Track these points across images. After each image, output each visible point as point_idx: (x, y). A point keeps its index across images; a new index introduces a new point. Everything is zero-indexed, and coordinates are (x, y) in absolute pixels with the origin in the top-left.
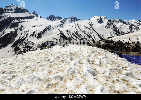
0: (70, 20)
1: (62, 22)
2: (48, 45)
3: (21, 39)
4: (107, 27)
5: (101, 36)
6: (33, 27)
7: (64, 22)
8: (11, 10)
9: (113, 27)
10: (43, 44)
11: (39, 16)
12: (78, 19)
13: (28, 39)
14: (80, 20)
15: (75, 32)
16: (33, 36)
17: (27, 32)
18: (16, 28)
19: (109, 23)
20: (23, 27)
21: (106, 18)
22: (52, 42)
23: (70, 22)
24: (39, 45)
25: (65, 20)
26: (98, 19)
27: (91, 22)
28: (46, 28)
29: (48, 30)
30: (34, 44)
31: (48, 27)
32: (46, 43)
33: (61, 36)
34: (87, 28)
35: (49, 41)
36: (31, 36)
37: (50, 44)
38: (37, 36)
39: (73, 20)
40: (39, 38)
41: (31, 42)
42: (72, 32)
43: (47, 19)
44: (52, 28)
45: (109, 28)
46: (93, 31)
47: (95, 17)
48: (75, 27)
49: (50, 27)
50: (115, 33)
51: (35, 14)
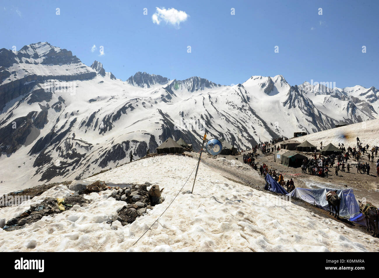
0: (190, 84)
1: (168, 89)
2: (129, 152)
3: (55, 134)
4: (288, 105)
5: (273, 129)
6: (91, 101)
7: (173, 89)
8: (36, 56)
9: (303, 104)
10: (114, 146)
11: (108, 74)
12: (211, 83)
13: (74, 135)
14: (215, 85)
15: (202, 117)
16: (88, 125)
17: (72, 114)
18: (44, 103)
19: (293, 93)
20: (64, 101)
21: (284, 82)
22: (139, 142)
23: (189, 90)
24: (103, 150)
25: (176, 85)
26: (265, 84)
27: (246, 92)
28: (126, 106)
29: (131, 110)
30: (90, 146)
31: (129, 104)
32: (122, 145)
33: (165, 126)
34: (234, 108)
35: (132, 141)
36: (84, 125)
37: (134, 148)
38: (99, 126)
39: (197, 85)
40: (104, 133)
41: (84, 142)
42: (195, 117)
43: (130, 83)
44: (141, 106)
45: (295, 107)
46: (252, 114)
47: (254, 79)
48: (204, 105)
49: (137, 101)
50: (309, 121)
51: (97, 69)
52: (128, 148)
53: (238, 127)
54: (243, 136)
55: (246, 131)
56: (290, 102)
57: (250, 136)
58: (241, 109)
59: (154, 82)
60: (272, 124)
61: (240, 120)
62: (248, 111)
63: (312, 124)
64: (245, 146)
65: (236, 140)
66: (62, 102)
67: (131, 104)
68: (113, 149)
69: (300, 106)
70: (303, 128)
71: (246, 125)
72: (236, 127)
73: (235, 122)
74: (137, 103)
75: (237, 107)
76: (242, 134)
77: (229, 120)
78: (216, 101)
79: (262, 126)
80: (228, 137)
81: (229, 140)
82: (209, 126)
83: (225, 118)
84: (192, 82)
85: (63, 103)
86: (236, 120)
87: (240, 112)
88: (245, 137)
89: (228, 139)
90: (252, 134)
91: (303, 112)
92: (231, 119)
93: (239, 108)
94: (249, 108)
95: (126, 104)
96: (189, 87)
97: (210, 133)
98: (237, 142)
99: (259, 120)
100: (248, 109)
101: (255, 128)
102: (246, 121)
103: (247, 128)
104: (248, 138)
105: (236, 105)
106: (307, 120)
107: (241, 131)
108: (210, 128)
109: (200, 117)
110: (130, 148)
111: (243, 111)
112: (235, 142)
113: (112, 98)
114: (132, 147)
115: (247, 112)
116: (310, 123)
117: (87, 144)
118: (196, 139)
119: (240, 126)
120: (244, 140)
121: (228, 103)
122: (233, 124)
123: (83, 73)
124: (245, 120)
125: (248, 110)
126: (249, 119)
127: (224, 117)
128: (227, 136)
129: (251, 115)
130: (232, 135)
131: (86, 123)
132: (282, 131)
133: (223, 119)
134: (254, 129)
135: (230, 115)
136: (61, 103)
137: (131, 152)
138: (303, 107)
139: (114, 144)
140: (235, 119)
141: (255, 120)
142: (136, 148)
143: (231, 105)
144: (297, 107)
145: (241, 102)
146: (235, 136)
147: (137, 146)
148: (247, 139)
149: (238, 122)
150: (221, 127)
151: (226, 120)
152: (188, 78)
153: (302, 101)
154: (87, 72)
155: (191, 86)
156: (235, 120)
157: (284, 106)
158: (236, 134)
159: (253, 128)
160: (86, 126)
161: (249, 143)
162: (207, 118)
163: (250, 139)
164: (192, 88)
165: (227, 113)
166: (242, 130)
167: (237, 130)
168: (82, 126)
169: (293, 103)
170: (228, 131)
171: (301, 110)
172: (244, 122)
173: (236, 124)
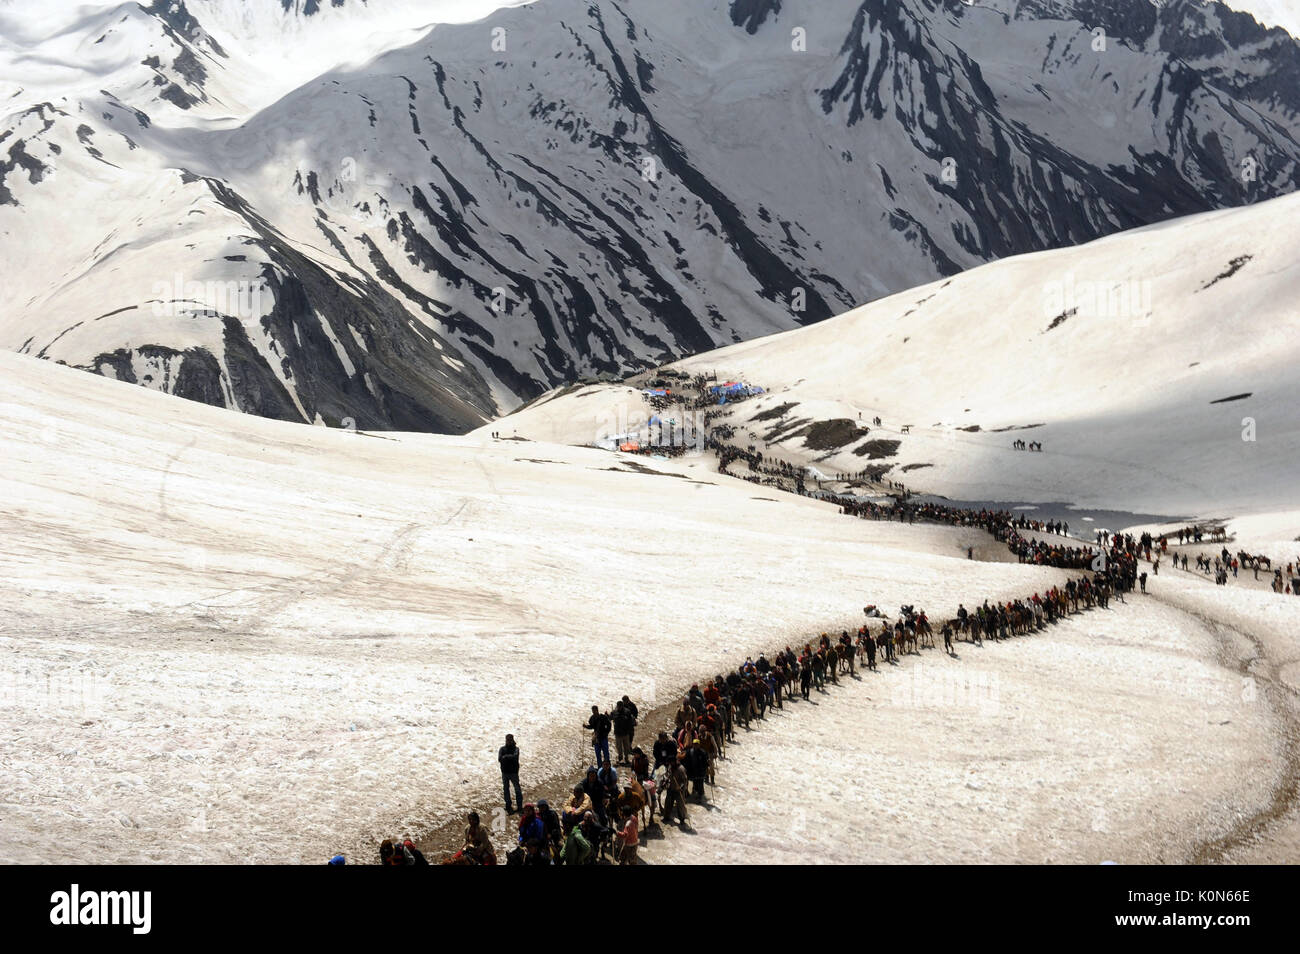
53: (602, 244)
54: (625, 286)
55: (641, 261)
56: (855, 89)
57: (659, 284)
58: (610, 145)
60: (764, 215)
61: (610, 202)
62: (645, 156)
63: (953, 202)
64: (639, 334)
65: (594, 310)
69: (906, 107)
71: (640, 231)
72: (590, 241)
73: (587, 216)
75: (592, 137)
76: (622, 276)
77: (555, 210)
78: (478, 102)
79: (714, 232)
80: (558, 297)
81: (565, 309)
82: (461, 246)
83: (534, 200)
86: (590, 206)
87: (608, 160)
88: (636, 292)
89: (557, 306)
90: (671, 277)
91: (917, 144)
92: (566, 203)
93: (601, 137)
94: (648, 137)
97: (470, 280)
98: (600, 318)
99: (702, 201)
100: (646, 142)
101: (682, 245)
102: (638, 209)
103: (646, 245)
104: (649, 293)
105: (586, 124)
107: (615, 259)
108: (465, 256)
109: (409, 198)
110: (141, 381)
111: (619, 155)
112: (594, 319)
114: (149, 378)
116: (948, 200)
119: (612, 236)
120: (632, 308)
121: (540, 110)
122: (579, 228)
124: (632, 202)
125: (648, 147)
126: (653, 198)
127: (529, 196)
128: (551, 291)
133: (527, 203)
134: (679, 250)
135: (555, 179)
138: (917, 111)
140: (584, 200)
141: (683, 200)
143: (559, 122)
144: (890, 116)
145: (611, 105)
146: (590, 287)
148: (647, 303)
149: (598, 213)
150: (520, 248)
151: (540, 210)
153: (918, 85)
156: (584, 207)
157: (828, 109)
158: (593, 277)
159: (674, 242)
161: (657, 319)
162: (446, 204)
163: (659, 299)
165: (541, 170)
166: (620, 256)
167: (599, 261)
169: (869, 95)
170: (555, 266)
171: (908, 129)
172: (630, 216)
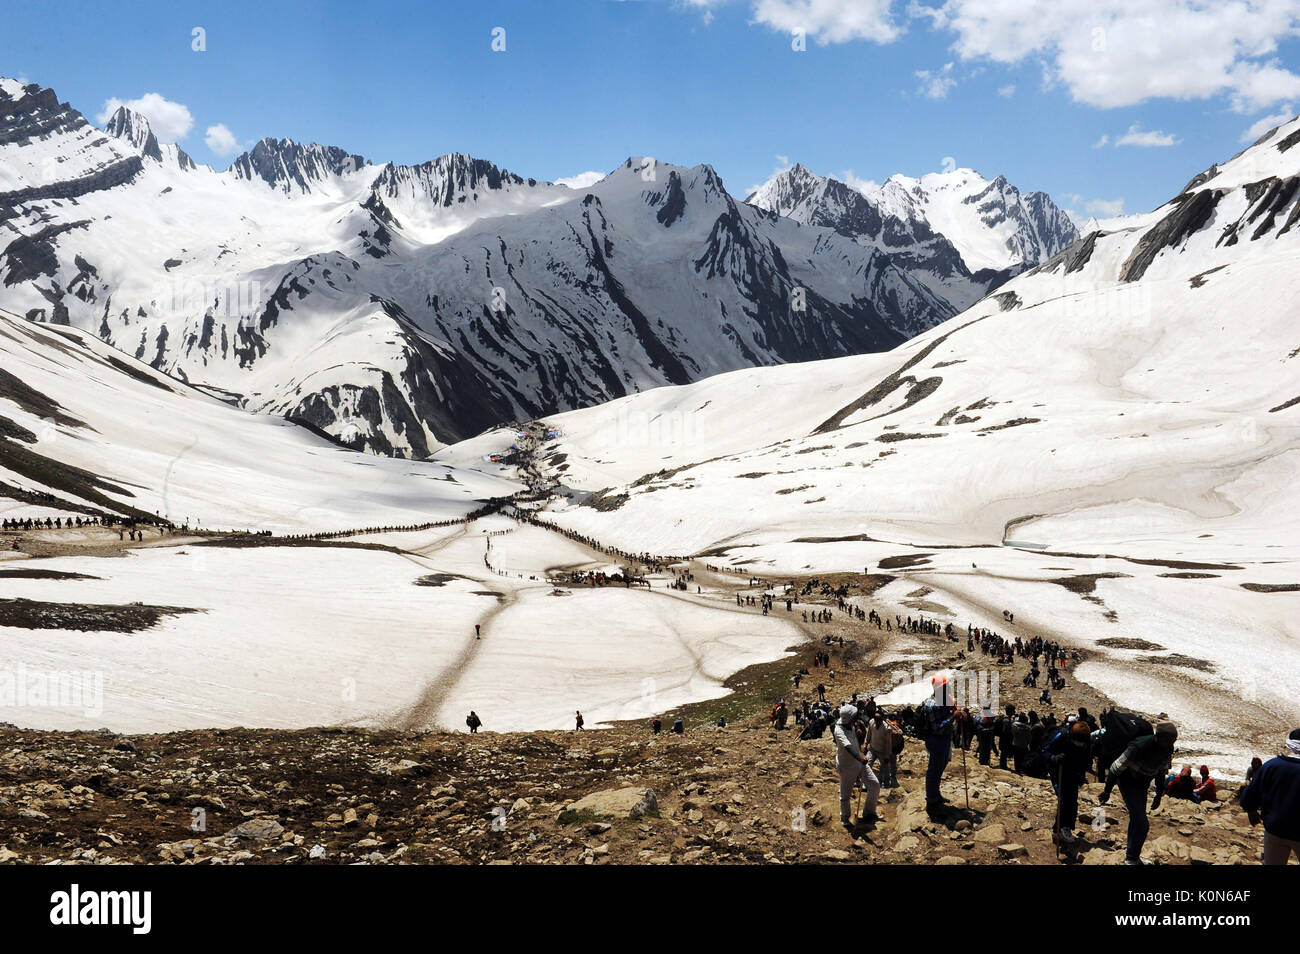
0: (439, 180)
1: (375, 206)
2: (341, 409)
5: (662, 335)
6: (170, 264)
7: (388, 202)
9: (744, 266)
10: (306, 400)
11: (168, 151)
12: (504, 176)
14: (519, 181)
15: (487, 312)
16: (205, 343)
17: (143, 314)
18: (45, 281)
20: (93, 270)
21: (713, 187)
22: (360, 388)
23: (436, 200)
24: (279, 408)
25: (393, 182)
26: (659, 194)
27: (604, 227)
28: (284, 287)
29: (301, 297)
30: (239, 400)
31: (290, 278)
32: (323, 396)
33: (411, 350)
34: (567, 282)
35: (343, 386)
36: (196, 344)
37: (351, 401)
38: (234, 346)
39: (462, 184)
40: (251, 363)
41: (219, 390)
42: (469, 311)
43: (241, 176)
44: (321, 282)
45: (723, 273)
46: (611, 301)
47: (636, 170)
48: (489, 276)
49: (309, 269)
50: (751, 314)
51: (135, 138)
52: (336, 402)
53: (575, 337)
54: (584, 359)
55: (594, 347)
56: (712, 261)
57: (601, 358)
58: (584, 286)
59: (319, 169)
60: (660, 324)
61: (581, 315)
62: (601, 292)
63: (756, 322)
64: (589, 383)
65: (568, 370)
66: (90, 274)
67: (296, 279)
68: (305, 405)
69: (736, 271)
70: (732, 333)
71: (594, 331)
72: (569, 335)
73: (569, 322)
74: (311, 275)
75: (576, 281)
76: (583, 353)
77: (553, 317)
78: (522, 261)
79: (631, 332)
80: (551, 364)
81: (553, 369)
82: (505, 335)
83: (543, 314)
84: (446, 174)
85: (92, 277)
86: (572, 317)
87: (583, 294)
88: (589, 362)
89: (550, 368)
90: (608, 355)
91: (740, 290)
92: (559, 315)
93: (580, 282)
94: (604, 281)
95: (283, 281)
96: (437, 189)
97: (508, 353)
99: (627, 316)
100: (602, 285)
101: (615, 339)
102: (596, 320)
103: (597, 338)
105: (574, 275)
106: (746, 309)
107: (581, 346)
108: (507, 341)
109: (482, 310)
110: (343, 400)
111: (589, 292)
112: (567, 375)
113: (224, 252)
114: (346, 400)
115: (600, 296)
116: (751, 320)
117: (228, 394)
118: (476, 371)
119: (581, 333)
120: (587, 370)
121: (552, 266)
122: (565, 328)
123: (108, 166)
124: (592, 315)
125: (604, 288)
126: (603, 315)
127: (541, 311)
128: (547, 360)
129: (607, 303)
130: (559, 357)
131: (199, 342)
132: (682, 341)
133: (540, 315)
134: (613, 341)
135: (556, 303)
136: (88, 278)
137: (347, 410)
138: (742, 274)
139: (305, 394)
140: (568, 314)
141: (618, 316)
142: (357, 402)
143: (561, 273)
144: (728, 275)
145: (587, 266)
146: (567, 359)
147: (358, 397)
148: (594, 368)
149: (576, 321)
150: (533, 337)
151: (546, 319)
152: (432, 159)
153: (743, 261)
154: (117, 161)
155: (443, 188)
156: (568, 317)
157: (698, 270)
158: (569, 354)
159: (611, 337)
160: (200, 346)
162: (501, 316)
163: (600, 366)
164: (445, 193)
165: (549, 298)
166: (585, 344)
167: (572, 346)
168: (190, 348)
170: (551, 348)
171: (736, 283)
172: (591, 324)
173: (571, 329)
